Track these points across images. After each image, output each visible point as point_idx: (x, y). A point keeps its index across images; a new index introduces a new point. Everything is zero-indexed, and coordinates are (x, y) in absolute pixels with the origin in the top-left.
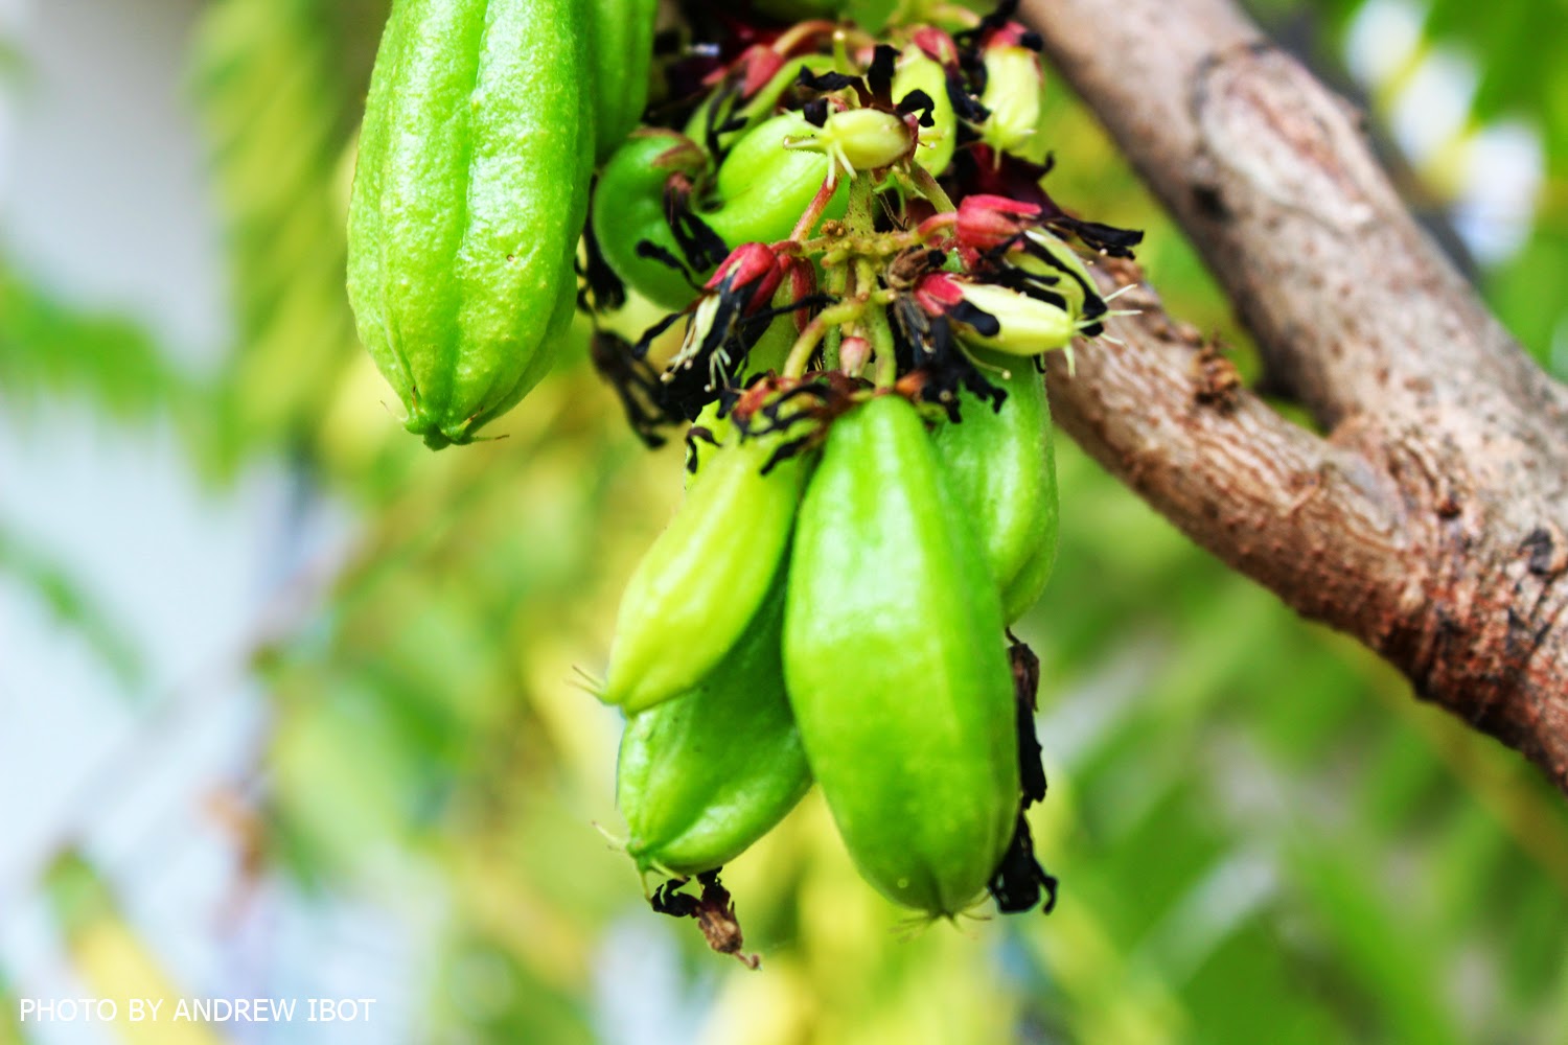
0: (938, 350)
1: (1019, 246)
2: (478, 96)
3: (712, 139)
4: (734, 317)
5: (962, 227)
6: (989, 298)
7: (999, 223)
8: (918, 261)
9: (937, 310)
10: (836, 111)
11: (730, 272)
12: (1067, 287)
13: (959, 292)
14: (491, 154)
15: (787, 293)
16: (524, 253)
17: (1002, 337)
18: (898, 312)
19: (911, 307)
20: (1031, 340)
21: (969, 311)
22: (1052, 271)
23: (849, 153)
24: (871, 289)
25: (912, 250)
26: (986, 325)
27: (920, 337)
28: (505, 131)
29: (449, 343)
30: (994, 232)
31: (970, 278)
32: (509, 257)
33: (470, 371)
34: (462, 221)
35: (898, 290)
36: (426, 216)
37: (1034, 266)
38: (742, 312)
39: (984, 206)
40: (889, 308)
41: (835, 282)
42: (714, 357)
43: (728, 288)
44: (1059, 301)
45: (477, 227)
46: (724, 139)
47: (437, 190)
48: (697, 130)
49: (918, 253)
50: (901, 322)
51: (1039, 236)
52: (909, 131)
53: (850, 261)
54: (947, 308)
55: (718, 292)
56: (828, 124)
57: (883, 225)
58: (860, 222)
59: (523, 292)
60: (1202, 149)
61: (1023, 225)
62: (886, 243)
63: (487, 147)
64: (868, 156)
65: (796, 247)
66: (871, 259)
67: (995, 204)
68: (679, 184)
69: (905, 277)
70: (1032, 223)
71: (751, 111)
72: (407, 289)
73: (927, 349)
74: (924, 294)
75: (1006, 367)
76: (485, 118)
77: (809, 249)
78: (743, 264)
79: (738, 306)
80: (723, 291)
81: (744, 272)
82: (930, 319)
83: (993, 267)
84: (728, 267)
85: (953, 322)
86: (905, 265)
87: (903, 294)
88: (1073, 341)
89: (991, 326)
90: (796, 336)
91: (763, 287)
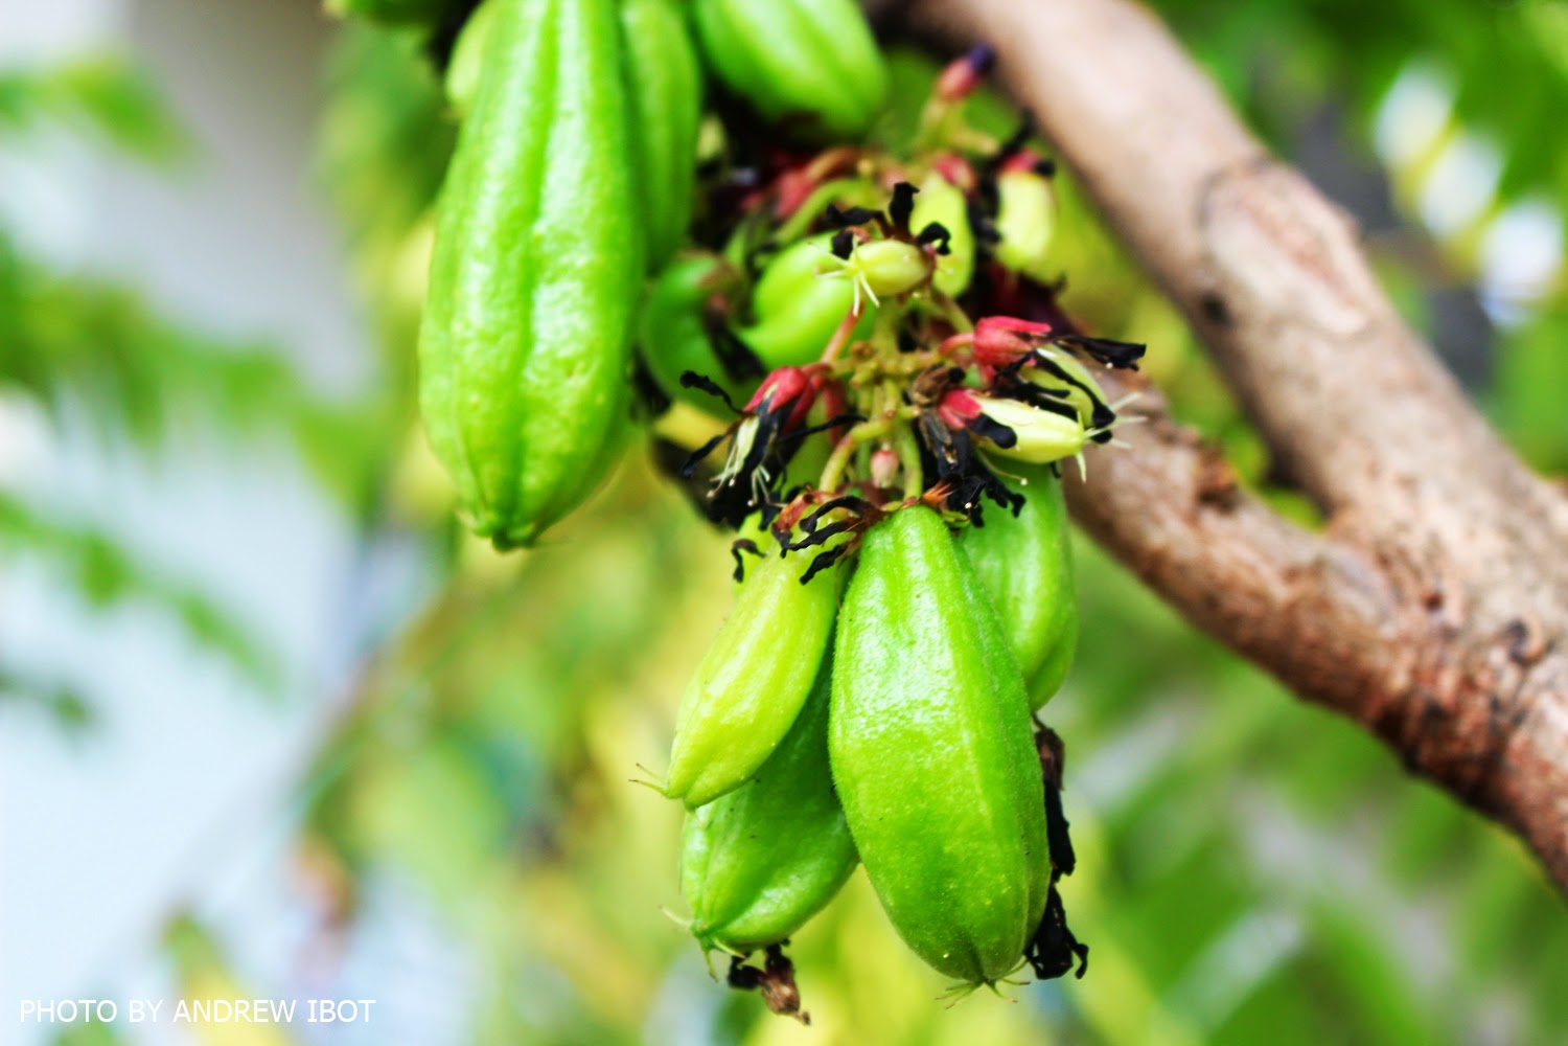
0: (959, 460)
1: (1032, 363)
2: (540, 228)
3: (749, 261)
4: (772, 437)
5: (979, 348)
6: (1005, 412)
7: (1012, 342)
8: (939, 379)
9: (958, 423)
10: (860, 244)
11: (767, 395)
12: (1077, 398)
13: (978, 406)
14: (552, 281)
15: (820, 412)
16: (585, 371)
17: (1018, 447)
18: (922, 427)
19: (935, 423)
20: (1044, 449)
21: (988, 425)
22: (1062, 385)
23: (872, 282)
24: (898, 406)
25: (934, 367)
26: (1002, 437)
27: (943, 450)
28: (564, 260)
29: (516, 454)
30: (1009, 351)
31: (988, 394)
32: (570, 374)
33: (536, 480)
34: (527, 342)
35: (923, 406)
36: (491, 339)
37: (1046, 381)
38: (780, 432)
39: (997, 327)
40: (914, 424)
41: (864, 400)
42: (755, 474)
43: (766, 410)
44: (1070, 413)
45: (540, 349)
46: (761, 260)
47: (504, 315)
48: (736, 251)
49: (939, 372)
50: (926, 436)
51: (1049, 353)
52: (928, 260)
53: (878, 379)
54: (967, 421)
55: (758, 414)
56: (853, 256)
57: (907, 344)
58: (884, 343)
59: (584, 406)
60: (1208, 260)
61: (1034, 343)
62: (909, 363)
63: (548, 274)
64: (889, 284)
65: (826, 369)
66: (896, 378)
67: (1008, 324)
68: (718, 304)
69: (928, 394)
70: (1044, 340)
71: (784, 234)
72: (476, 407)
73: (951, 460)
74: (947, 410)
75: (1024, 476)
76: (548, 247)
77: (839, 368)
78: (780, 388)
79: (775, 426)
80: (761, 413)
81: (780, 395)
82: (952, 432)
83: (1009, 382)
84: (765, 390)
85: (973, 435)
86: (928, 383)
87: (926, 410)
88: (1085, 449)
89: (1008, 437)
90: (830, 450)
91: (798, 407)
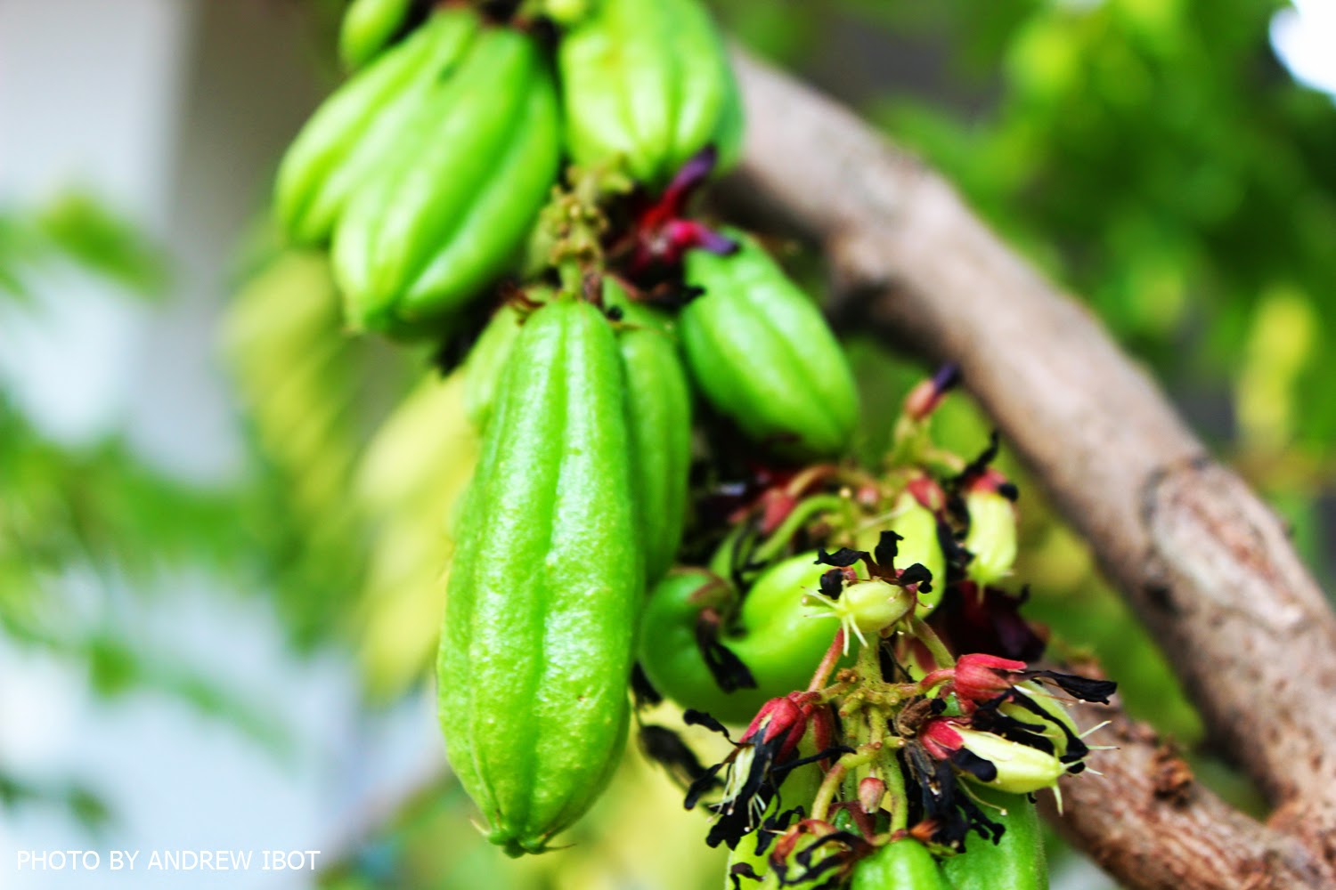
0: (943, 792)
1: (1011, 699)
2: (551, 559)
3: (736, 575)
4: (768, 765)
5: (960, 684)
6: (984, 745)
7: (991, 678)
8: (922, 711)
9: (940, 753)
10: (849, 585)
11: (762, 726)
12: (1052, 732)
13: (960, 739)
14: (562, 609)
15: (810, 740)
16: (593, 694)
17: (998, 781)
18: (907, 757)
19: (919, 754)
20: (1023, 781)
21: (969, 759)
22: (1038, 720)
23: (859, 623)
24: (883, 736)
25: (918, 699)
26: (984, 772)
27: (928, 781)
28: (574, 589)
29: (528, 768)
30: (988, 687)
31: (968, 727)
32: (580, 697)
33: (546, 794)
34: (540, 665)
35: (907, 737)
36: (508, 664)
37: (1024, 715)
38: (773, 761)
39: (976, 665)
40: (899, 754)
41: (851, 726)
42: (752, 802)
43: (761, 741)
44: (1046, 746)
45: (552, 672)
46: (747, 576)
47: (518, 641)
48: (722, 563)
49: (922, 703)
50: (911, 766)
51: (1028, 689)
52: (910, 597)
53: (864, 708)
54: (949, 752)
55: (753, 745)
56: (842, 597)
57: (889, 672)
58: (868, 670)
59: (592, 727)
60: (1152, 552)
61: (1011, 679)
62: (893, 694)
63: (560, 603)
64: (875, 623)
65: (816, 696)
66: (882, 708)
67: (987, 662)
68: (709, 616)
69: (911, 726)
70: (1021, 677)
71: (765, 552)
72: (493, 727)
73: (936, 792)
74: (929, 740)
75: (1004, 807)
76: (560, 578)
77: (827, 695)
78: (773, 719)
79: (770, 755)
80: (757, 743)
81: (774, 726)
82: (936, 762)
83: (987, 717)
84: (760, 721)
85: (955, 766)
86: (912, 715)
87: (911, 741)
88: (1060, 780)
89: (989, 770)
90: (821, 780)
91: (790, 737)
